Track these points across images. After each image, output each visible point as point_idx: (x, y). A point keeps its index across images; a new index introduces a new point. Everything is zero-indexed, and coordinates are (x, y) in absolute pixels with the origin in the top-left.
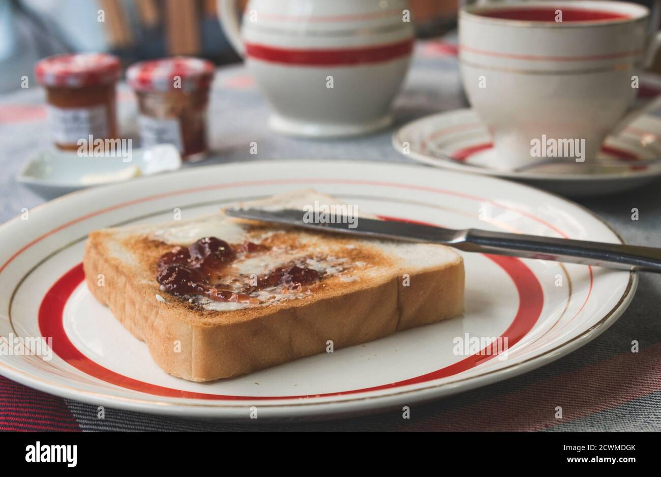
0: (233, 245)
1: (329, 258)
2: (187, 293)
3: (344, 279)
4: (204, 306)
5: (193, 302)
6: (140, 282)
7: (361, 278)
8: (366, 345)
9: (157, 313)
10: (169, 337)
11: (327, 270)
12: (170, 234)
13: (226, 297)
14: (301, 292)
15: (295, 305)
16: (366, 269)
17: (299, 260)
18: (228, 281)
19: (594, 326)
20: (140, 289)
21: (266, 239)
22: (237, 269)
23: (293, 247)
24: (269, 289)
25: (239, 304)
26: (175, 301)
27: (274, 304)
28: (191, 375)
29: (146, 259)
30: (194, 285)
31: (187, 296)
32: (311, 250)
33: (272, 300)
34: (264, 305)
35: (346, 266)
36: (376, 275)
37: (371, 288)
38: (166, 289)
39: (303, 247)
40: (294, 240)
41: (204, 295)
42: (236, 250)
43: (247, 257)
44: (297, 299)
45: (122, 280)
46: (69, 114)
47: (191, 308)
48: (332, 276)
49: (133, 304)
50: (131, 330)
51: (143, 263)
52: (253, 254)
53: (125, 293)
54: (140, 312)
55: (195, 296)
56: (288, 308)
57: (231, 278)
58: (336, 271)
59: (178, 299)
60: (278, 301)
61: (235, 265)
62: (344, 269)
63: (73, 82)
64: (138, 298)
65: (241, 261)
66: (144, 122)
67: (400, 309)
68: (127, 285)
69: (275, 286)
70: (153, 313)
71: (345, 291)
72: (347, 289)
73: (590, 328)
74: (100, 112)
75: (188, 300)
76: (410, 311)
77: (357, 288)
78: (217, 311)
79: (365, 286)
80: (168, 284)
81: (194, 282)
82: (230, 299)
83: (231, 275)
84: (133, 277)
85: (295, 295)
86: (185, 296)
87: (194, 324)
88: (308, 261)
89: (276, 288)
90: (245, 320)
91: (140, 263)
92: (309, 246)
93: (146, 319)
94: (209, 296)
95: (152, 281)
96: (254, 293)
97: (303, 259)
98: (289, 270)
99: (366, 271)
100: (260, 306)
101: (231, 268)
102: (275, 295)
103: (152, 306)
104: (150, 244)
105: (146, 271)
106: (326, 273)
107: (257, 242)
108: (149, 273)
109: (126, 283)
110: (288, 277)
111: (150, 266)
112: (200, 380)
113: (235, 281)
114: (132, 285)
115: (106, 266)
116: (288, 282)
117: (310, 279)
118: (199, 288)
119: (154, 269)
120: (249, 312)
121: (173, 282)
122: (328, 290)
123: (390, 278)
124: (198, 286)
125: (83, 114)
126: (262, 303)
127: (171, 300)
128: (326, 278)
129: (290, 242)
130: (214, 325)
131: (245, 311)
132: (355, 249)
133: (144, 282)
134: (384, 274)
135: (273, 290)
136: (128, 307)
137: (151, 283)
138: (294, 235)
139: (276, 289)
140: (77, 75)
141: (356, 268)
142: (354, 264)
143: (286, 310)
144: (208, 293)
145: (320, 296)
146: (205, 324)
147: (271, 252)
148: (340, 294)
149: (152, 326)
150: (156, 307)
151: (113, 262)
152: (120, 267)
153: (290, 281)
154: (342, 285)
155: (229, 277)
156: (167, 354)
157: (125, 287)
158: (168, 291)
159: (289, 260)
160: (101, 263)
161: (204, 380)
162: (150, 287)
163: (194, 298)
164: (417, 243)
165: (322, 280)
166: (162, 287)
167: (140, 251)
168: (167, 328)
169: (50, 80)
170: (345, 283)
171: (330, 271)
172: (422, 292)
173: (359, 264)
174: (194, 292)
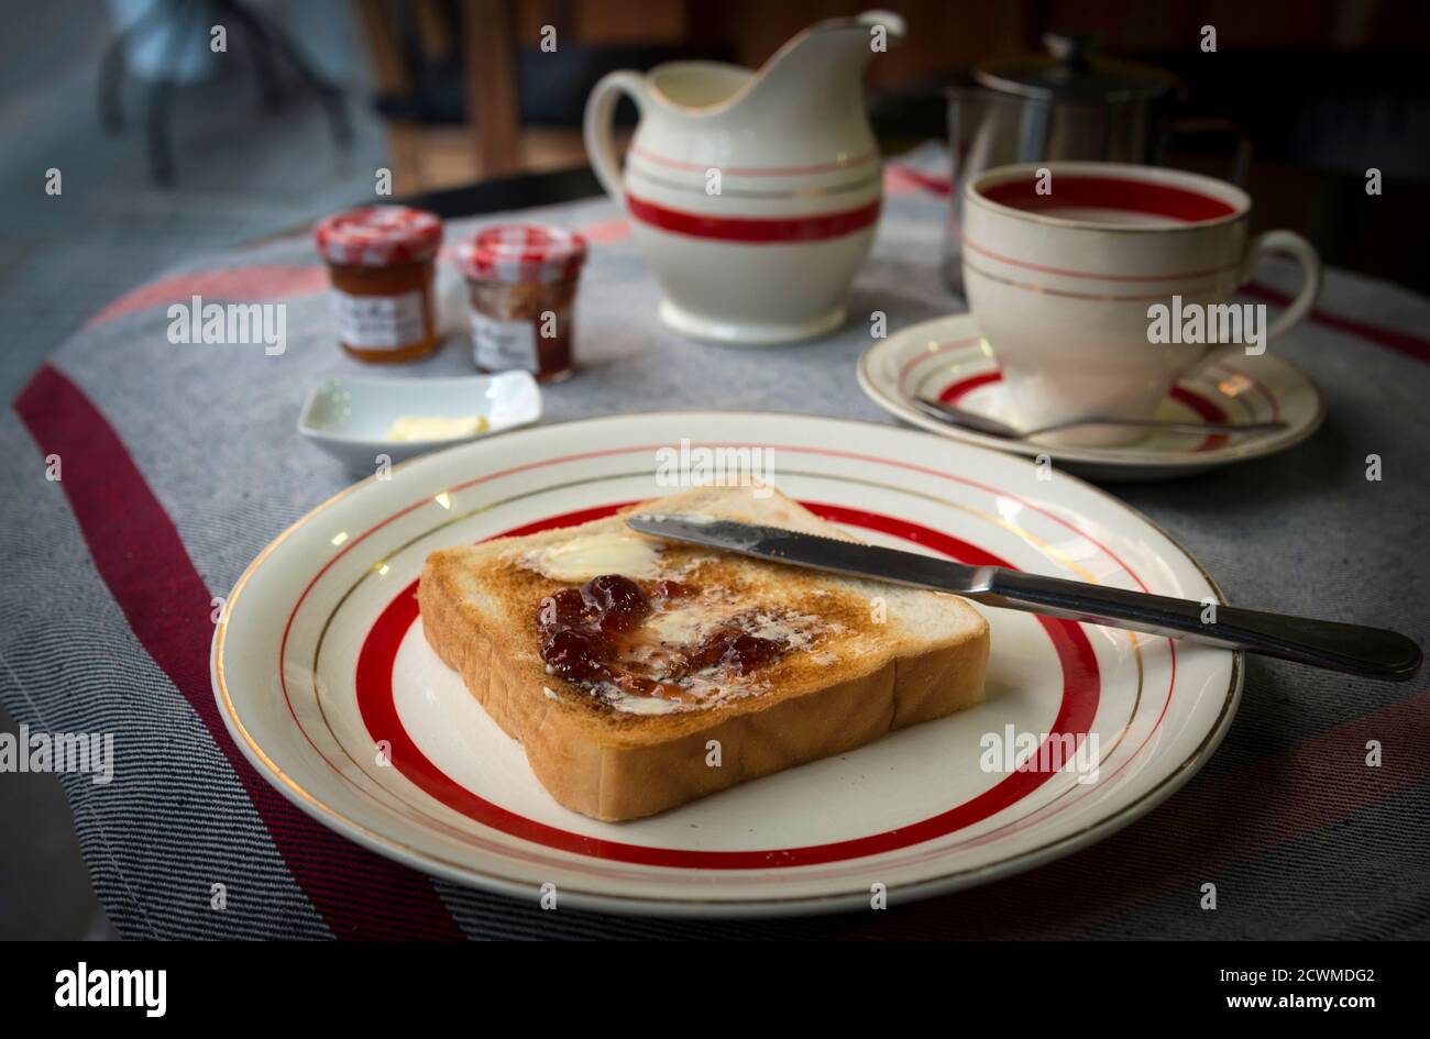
0: (641, 582)
1: (790, 614)
2: (586, 676)
3: (818, 659)
4: (615, 705)
5: (598, 695)
6: (515, 657)
7: (842, 658)
8: (846, 755)
9: (544, 713)
10: (565, 755)
11: (789, 638)
12: (549, 560)
13: (646, 689)
14: (756, 683)
15: (750, 710)
16: (847, 638)
17: (745, 615)
18: (643, 656)
19: (1190, 759)
20: (518, 668)
21: (692, 572)
22: (656, 632)
23: (734, 590)
24: (706, 672)
25: (667, 703)
26: (570, 693)
27: (719, 705)
28: (597, 812)
29: (517, 607)
30: (596, 666)
31: (586, 684)
32: (760, 597)
33: (715, 697)
34: (704, 706)
35: (817, 631)
36: (865, 653)
37: (859, 679)
38: (556, 671)
39: (749, 590)
40: (732, 574)
41: (612, 682)
42: (649, 592)
43: (668, 607)
44: (751, 696)
45: (484, 646)
46: (366, 304)
47: (596, 708)
48: (798, 649)
49: (504, 687)
50: (498, 721)
51: (514, 616)
52: (675, 602)
53: (489, 665)
54: (516, 702)
55: (599, 682)
56: (740, 713)
57: (648, 650)
58: (802, 641)
59: (574, 690)
60: (724, 699)
61: (652, 624)
62: (815, 637)
63: (372, 259)
64: (513, 682)
65: (660, 615)
66: (479, 322)
67: (896, 702)
68: (494, 655)
69: (715, 666)
70: (537, 711)
71: (823, 683)
72: (824, 681)
73: (1185, 762)
74: (412, 301)
75: (590, 690)
76: (909, 705)
77: (839, 677)
78: (635, 715)
79: (849, 675)
80: (556, 663)
81: (597, 661)
82: (653, 693)
83: (648, 644)
84: (504, 645)
85: (747, 688)
86: (584, 683)
87: (605, 744)
88: (759, 618)
89: (716, 670)
90: (680, 736)
91: (509, 616)
92: (757, 589)
93: (526, 716)
94: (619, 685)
95: (531, 653)
96: (686, 680)
97: (749, 615)
98: (735, 641)
99: (847, 643)
100: (697, 707)
101: (645, 629)
102: (719, 687)
103: (538, 701)
104: (521, 578)
105: (520, 632)
106: (788, 643)
107: (678, 579)
108: (524, 635)
109: (491, 650)
110: (736, 654)
111: (525, 621)
112: (611, 819)
113: (656, 655)
114: (503, 660)
115: (459, 619)
116: (733, 662)
117: (767, 657)
118: (605, 671)
119: (533, 629)
120: (684, 720)
121: (563, 661)
122: (795, 680)
123: (885, 661)
124: (602, 668)
125: (387, 305)
126: (700, 701)
127: (564, 692)
128: (788, 654)
129: (728, 578)
130: (635, 745)
131: (676, 718)
132: (827, 597)
133: (521, 656)
134: (876, 651)
135: (713, 675)
136: (493, 686)
137: (531, 658)
138: (732, 566)
139: (716, 673)
140: (378, 248)
141: (831, 635)
142: (828, 627)
143: (736, 718)
144: (617, 680)
145: (786, 692)
146: (621, 744)
147: (701, 598)
148: (815, 690)
149: (537, 730)
150: (543, 703)
151: (470, 616)
152: (482, 626)
153: (738, 661)
154: (818, 672)
155: (646, 647)
156: (561, 778)
157: (489, 656)
158: (558, 675)
159: (730, 616)
160: (449, 610)
161: (617, 819)
162: (531, 666)
163: (597, 686)
164: (919, 589)
165: (784, 658)
166: (549, 668)
167: (505, 591)
168: (562, 742)
169: (338, 256)
170: (820, 668)
171: (795, 640)
172: (930, 677)
173: (837, 627)
174: (596, 677)
